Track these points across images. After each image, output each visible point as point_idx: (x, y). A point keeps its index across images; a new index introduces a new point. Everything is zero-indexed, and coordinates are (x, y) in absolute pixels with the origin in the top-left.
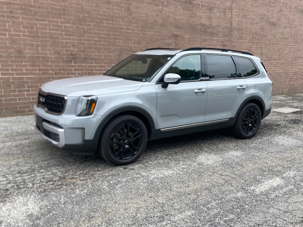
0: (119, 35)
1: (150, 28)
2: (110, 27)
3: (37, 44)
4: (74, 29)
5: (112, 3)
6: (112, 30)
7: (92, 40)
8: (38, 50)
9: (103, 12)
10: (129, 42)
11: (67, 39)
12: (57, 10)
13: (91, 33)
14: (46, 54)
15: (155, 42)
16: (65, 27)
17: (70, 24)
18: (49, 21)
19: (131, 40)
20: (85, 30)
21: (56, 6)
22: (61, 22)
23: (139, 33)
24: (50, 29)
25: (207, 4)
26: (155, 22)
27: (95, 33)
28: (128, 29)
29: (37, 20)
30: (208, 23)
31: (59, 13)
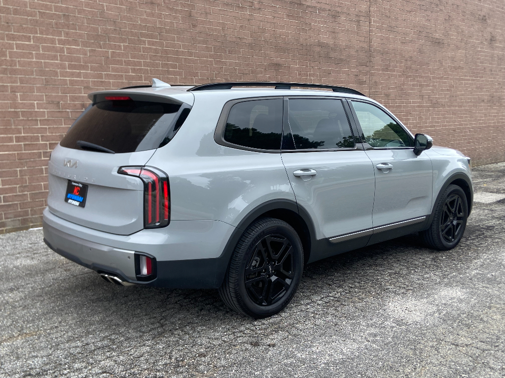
1: (230, 52)
2: (156, 51)
3: (12, 87)
4: (86, 54)
5: (159, 5)
6: (161, 56)
7: (122, 76)
8: (14, 99)
9: (142, 20)
10: (192, 79)
11: (72, 75)
12: (51, 16)
13: (119, 62)
14: (33, 105)
16: (70, 51)
17: (78, 45)
18: (37, 40)
20: (108, 57)
21: (50, 9)
22: (60, 41)
23: (211, 61)
24: (38, 56)
25: (328, 7)
26: (239, 41)
27: (128, 63)
28: (191, 54)
29: (13, 38)
30: (331, 42)
31: (56, 24)
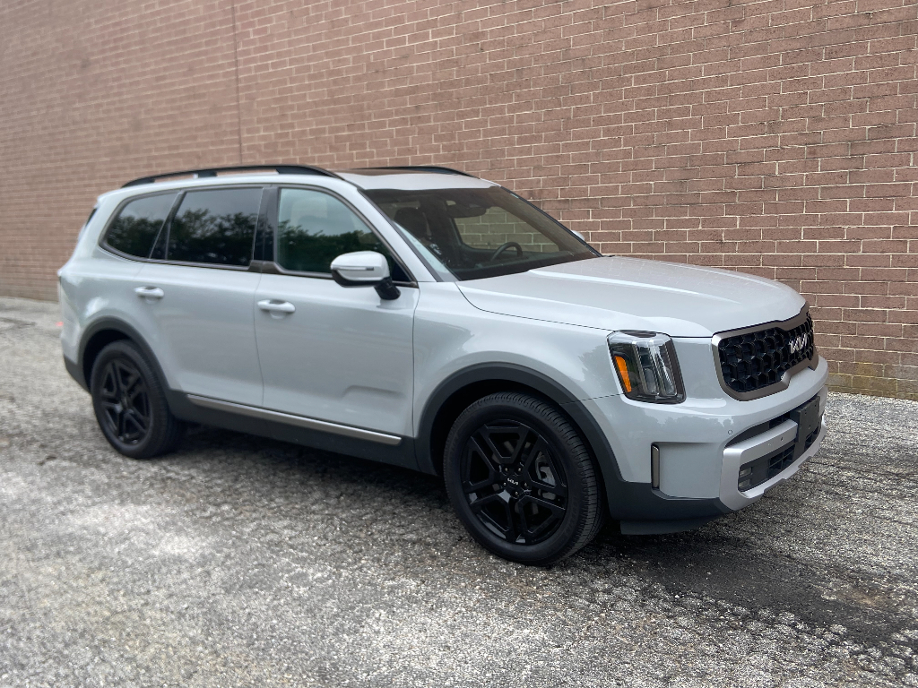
0: (685, 112)
2: (649, 91)
4: (539, 120)
7: (588, 143)
12: (502, 77)
13: (586, 123)
15: (862, 109)
16: (520, 119)
17: (531, 109)
18: (485, 112)
19: (734, 119)
20: (569, 118)
24: (487, 133)
27: (598, 122)
29: (462, 115)
31: (507, 85)
